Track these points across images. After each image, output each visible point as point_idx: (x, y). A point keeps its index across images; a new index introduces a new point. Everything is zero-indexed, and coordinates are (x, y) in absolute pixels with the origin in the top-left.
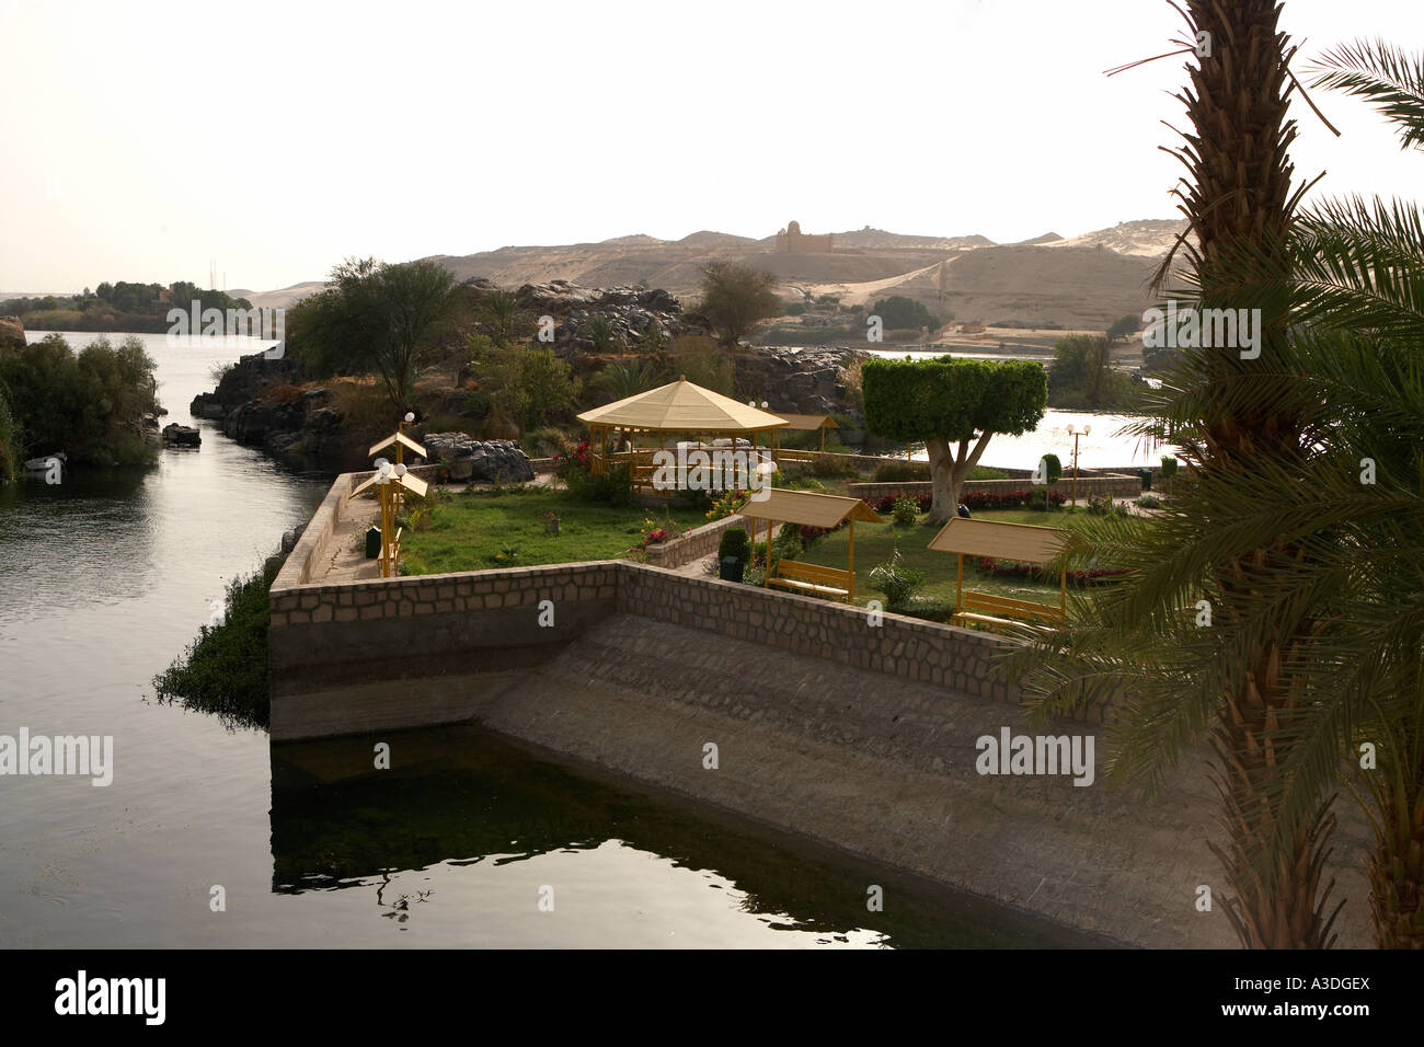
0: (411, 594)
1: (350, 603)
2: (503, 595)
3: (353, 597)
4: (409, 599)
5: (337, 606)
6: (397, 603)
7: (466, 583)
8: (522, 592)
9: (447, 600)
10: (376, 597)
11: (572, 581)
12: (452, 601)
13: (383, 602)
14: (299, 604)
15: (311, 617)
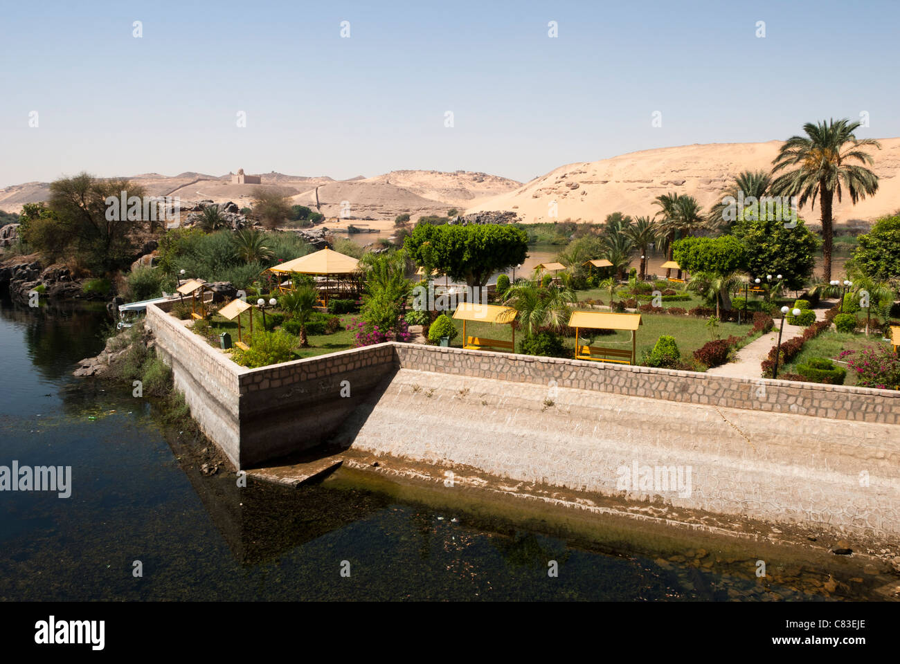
0: (306, 369)
1: (277, 377)
2: (346, 365)
3: (279, 374)
4: (305, 372)
5: (271, 379)
6: (300, 374)
7: (330, 360)
8: (354, 362)
9: (322, 370)
10: (290, 372)
11: (375, 355)
12: (324, 370)
13: (293, 375)
14: (253, 380)
15: (259, 387)
